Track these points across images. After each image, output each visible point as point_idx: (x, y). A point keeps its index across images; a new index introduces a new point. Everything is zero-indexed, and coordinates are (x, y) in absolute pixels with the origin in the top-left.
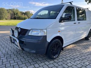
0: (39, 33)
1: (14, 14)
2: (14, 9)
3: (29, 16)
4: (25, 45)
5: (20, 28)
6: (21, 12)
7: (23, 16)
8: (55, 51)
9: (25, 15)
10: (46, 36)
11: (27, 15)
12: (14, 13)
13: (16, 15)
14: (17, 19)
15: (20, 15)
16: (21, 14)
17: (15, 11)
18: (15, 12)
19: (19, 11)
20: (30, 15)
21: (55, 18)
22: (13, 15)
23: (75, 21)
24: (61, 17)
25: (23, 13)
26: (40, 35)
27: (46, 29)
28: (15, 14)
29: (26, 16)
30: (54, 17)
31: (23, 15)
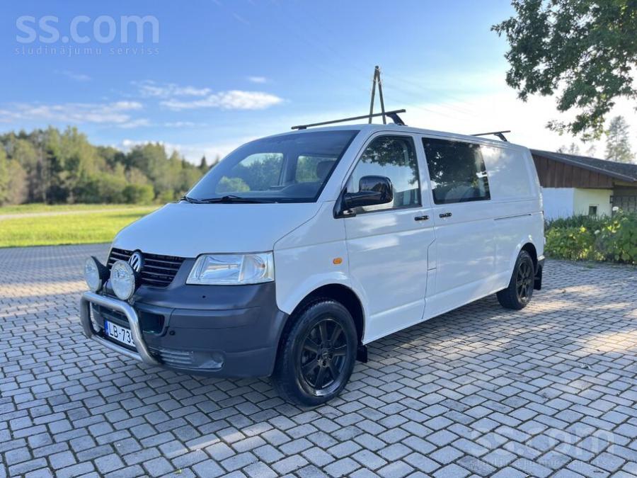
0: (235, 274)
1: (55, 167)
2: (50, 132)
3: (156, 172)
4: (173, 333)
5: (138, 251)
6: (102, 152)
7: (118, 178)
8: (320, 362)
9: (134, 172)
10: (272, 285)
11: (144, 168)
12: (54, 161)
13: (63, 175)
14: (70, 199)
15: (92, 170)
16: (103, 161)
17: (56, 145)
18: (58, 154)
19: (89, 147)
20: (166, 167)
21: (314, 200)
22: (45, 174)
23: (420, 205)
24: (344, 192)
25: (119, 157)
26: (241, 279)
27: (272, 251)
28: (62, 164)
29: (138, 179)
30: (311, 195)
31: (120, 167)
